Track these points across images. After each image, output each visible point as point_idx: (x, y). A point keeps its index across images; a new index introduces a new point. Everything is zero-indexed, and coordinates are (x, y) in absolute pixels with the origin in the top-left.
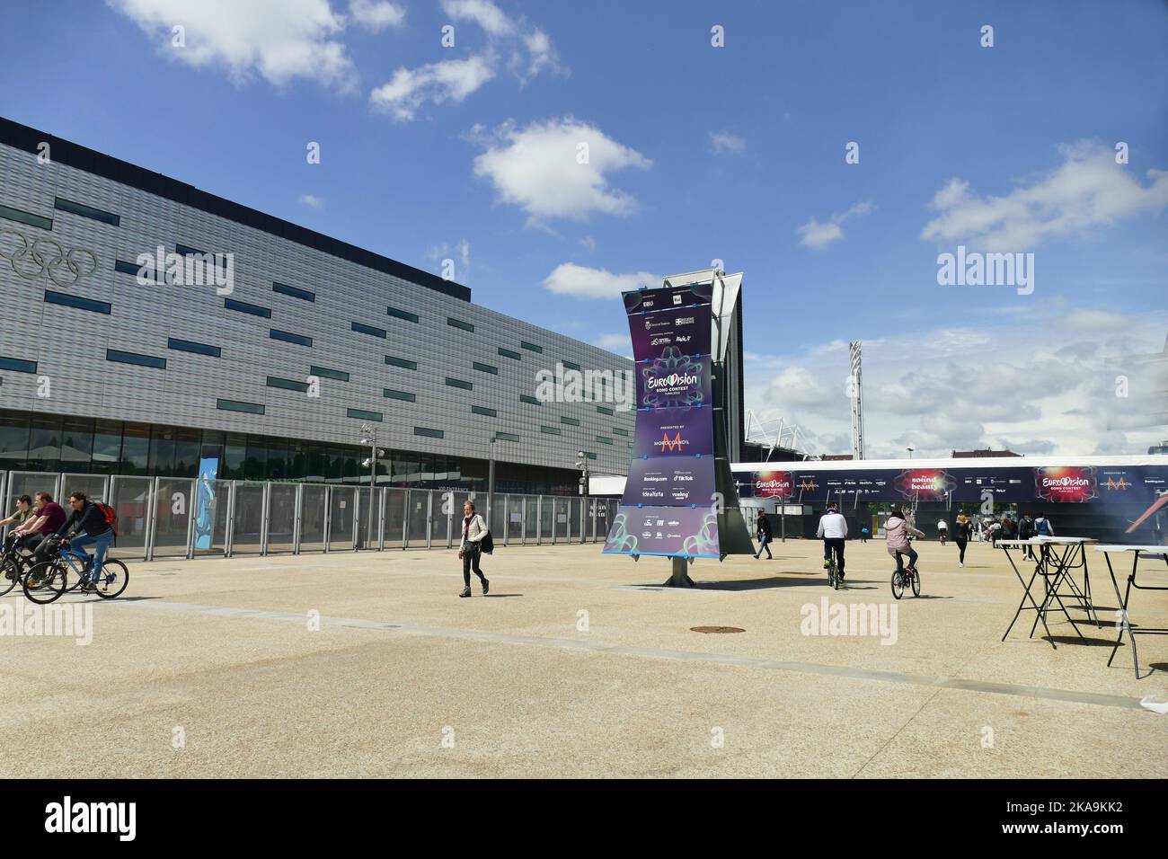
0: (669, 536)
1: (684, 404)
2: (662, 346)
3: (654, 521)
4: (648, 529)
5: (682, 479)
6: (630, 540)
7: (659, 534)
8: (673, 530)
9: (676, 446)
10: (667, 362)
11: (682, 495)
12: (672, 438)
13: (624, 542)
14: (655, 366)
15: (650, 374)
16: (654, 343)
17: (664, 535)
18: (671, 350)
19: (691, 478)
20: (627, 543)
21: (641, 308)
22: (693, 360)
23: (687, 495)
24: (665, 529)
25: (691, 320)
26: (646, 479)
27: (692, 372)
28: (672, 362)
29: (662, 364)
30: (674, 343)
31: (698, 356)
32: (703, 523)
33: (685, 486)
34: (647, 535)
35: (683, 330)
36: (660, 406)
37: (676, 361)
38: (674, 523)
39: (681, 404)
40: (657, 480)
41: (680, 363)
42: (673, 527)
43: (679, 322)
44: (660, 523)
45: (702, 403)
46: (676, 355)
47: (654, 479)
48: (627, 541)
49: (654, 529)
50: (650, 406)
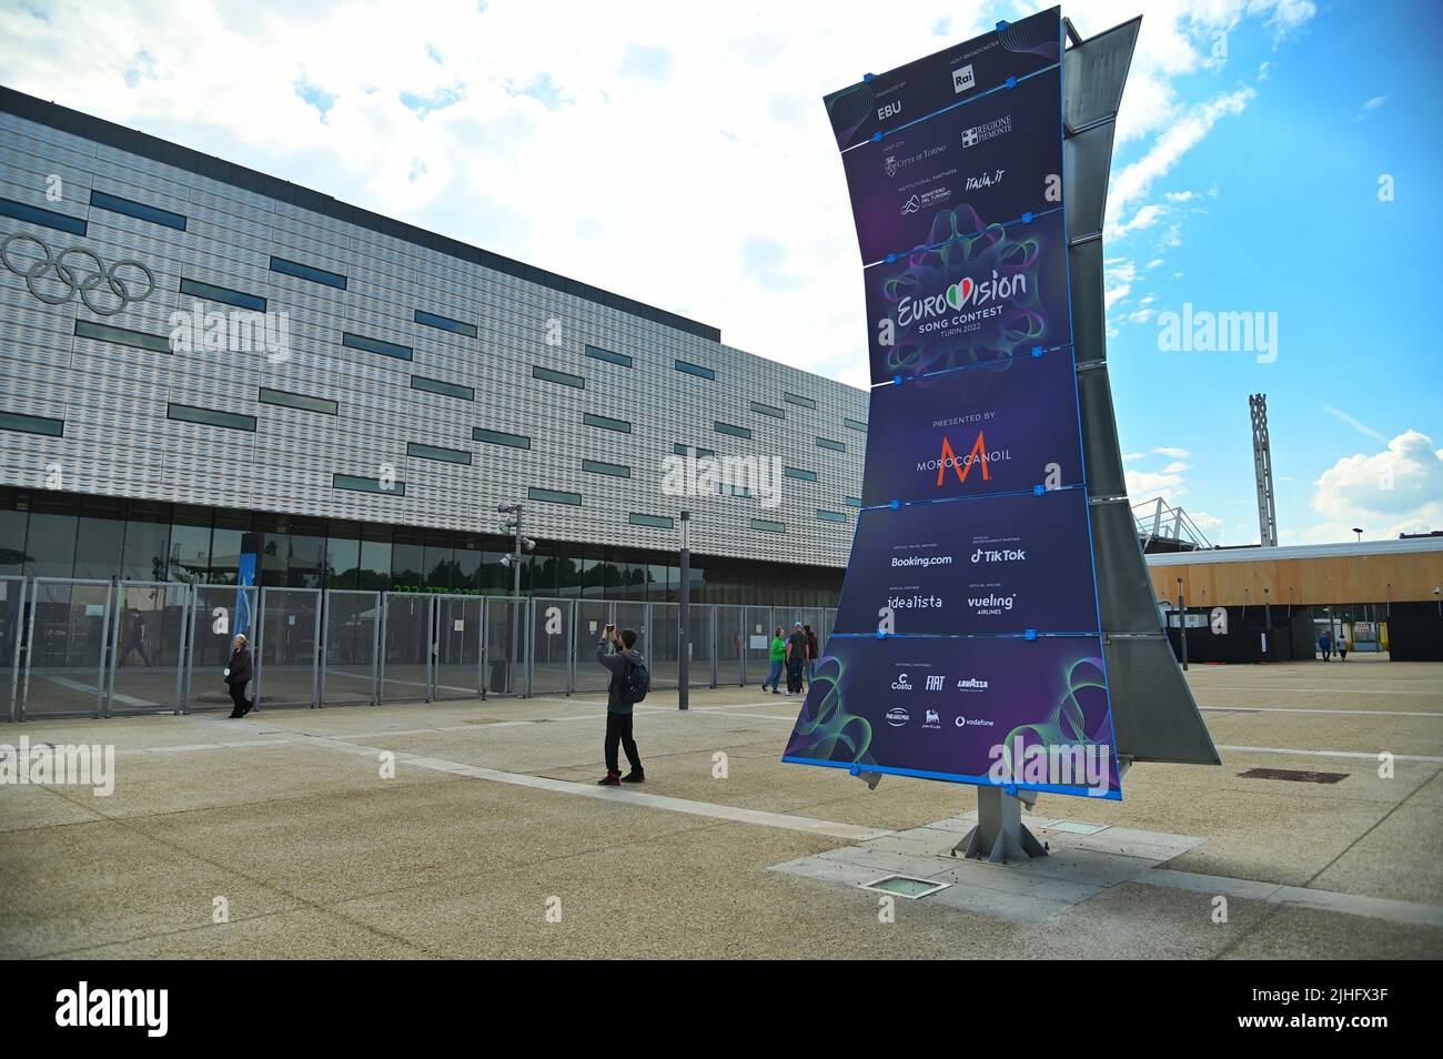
0: (961, 722)
1: (994, 355)
2: (926, 214)
3: (918, 679)
4: (901, 698)
5: (996, 556)
6: (854, 730)
7: (931, 717)
8: (971, 705)
9: (977, 466)
10: (944, 252)
11: (996, 602)
12: (962, 450)
13: (837, 735)
14: (913, 268)
15: (903, 291)
16: (909, 208)
17: (947, 720)
18: (953, 218)
19: (1020, 555)
20: (846, 738)
21: (873, 125)
22: (1014, 234)
23: (1009, 603)
24: (950, 701)
25: (1004, 125)
26: (895, 562)
27: (1010, 266)
28: (957, 249)
29: (934, 260)
30: (960, 196)
31: (1027, 218)
32: (1062, 683)
33: (1002, 577)
34: (898, 716)
35: (981, 158)
36: (930, 369)
37: (968, 244)
38: (973, 683)
39: (986, 355)
40: (925, 562)
41: (977, 248)
42: (972, 692)
43: (970, 137)
44: (935, 683)
45: (1044, 344)
46: (967, 228)
47: (917, 561)
48: (845, 731)
49: (917, 701)
50: (905, 373)
